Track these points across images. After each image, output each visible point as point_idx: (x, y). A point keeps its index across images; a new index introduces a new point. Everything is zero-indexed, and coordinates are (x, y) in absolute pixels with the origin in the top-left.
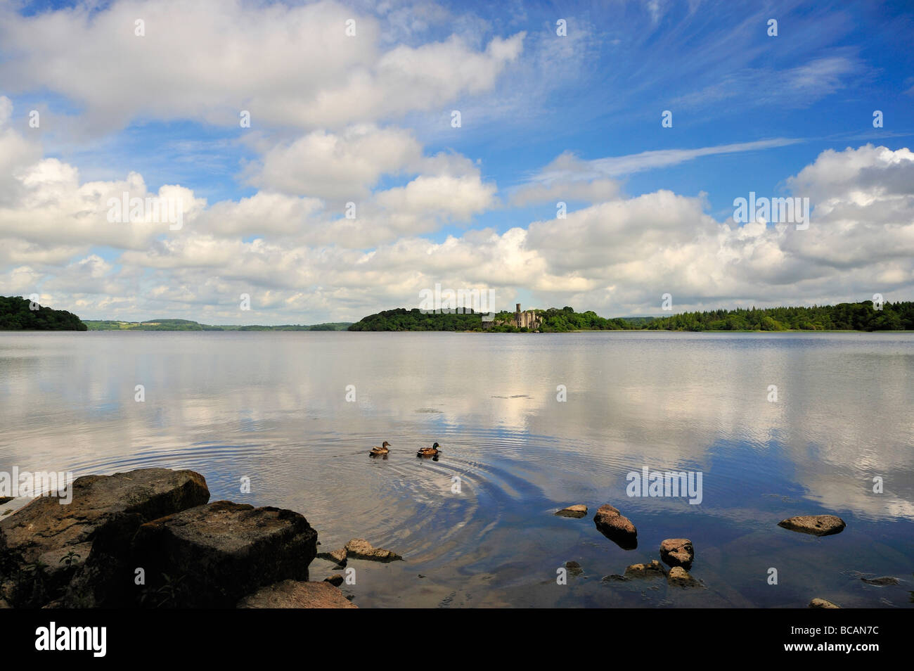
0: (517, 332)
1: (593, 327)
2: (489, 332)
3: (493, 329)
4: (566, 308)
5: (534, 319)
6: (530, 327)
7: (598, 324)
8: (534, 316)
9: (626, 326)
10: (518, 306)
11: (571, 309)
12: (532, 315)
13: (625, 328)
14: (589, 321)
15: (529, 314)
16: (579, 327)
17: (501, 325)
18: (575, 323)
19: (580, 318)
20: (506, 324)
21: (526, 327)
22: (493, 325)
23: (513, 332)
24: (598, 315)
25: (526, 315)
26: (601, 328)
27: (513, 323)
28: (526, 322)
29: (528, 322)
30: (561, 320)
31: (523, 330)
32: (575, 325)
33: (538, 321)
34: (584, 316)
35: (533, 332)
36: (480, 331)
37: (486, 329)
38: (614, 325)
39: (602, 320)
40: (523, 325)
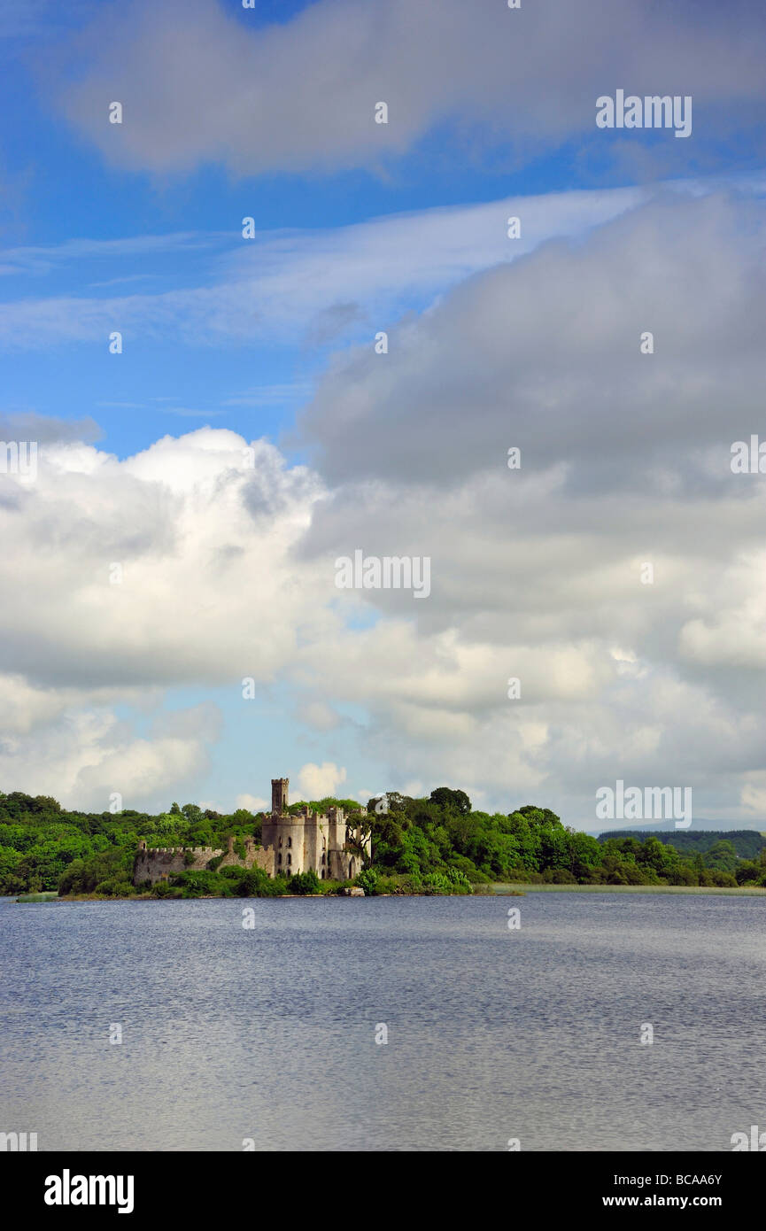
0: (276, 894)
1: (550, 873)
2: (161, 895)
3: (180, 882)
4: (441, 796)
5: (341, 840)
6: (327, 874)
7: (566, 860)
8: (341, 829)
9: (681, 869)
10: (278, 787)
11: (459, 799)
12: (333, 825)
13: (677, 880)
14: (528, 845)
15: (323, 821)
16: (497, 869)
17: (212, 865)
18: (479, 854)
19: (496, 835)
20: (232, 861)
21: (310, 876)
22: (177, 867)
23: (259, 895)
24: (564, 823)
25: (311, 827)
26: (580, 875)
27: (260, 860)
28: (310, 852)
29: (320, 853)
30: (425, 843)
31: (301, 887)
32: (479, 861)
33: (354, 846)
34: (511, 825)
35: (341, 893)
36: (126, 895)
37: (148, 885)
38: (631, 864)
39: (577, 844)
40: (299, 867)
